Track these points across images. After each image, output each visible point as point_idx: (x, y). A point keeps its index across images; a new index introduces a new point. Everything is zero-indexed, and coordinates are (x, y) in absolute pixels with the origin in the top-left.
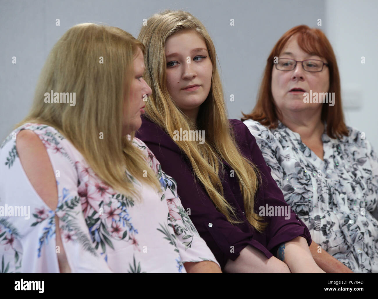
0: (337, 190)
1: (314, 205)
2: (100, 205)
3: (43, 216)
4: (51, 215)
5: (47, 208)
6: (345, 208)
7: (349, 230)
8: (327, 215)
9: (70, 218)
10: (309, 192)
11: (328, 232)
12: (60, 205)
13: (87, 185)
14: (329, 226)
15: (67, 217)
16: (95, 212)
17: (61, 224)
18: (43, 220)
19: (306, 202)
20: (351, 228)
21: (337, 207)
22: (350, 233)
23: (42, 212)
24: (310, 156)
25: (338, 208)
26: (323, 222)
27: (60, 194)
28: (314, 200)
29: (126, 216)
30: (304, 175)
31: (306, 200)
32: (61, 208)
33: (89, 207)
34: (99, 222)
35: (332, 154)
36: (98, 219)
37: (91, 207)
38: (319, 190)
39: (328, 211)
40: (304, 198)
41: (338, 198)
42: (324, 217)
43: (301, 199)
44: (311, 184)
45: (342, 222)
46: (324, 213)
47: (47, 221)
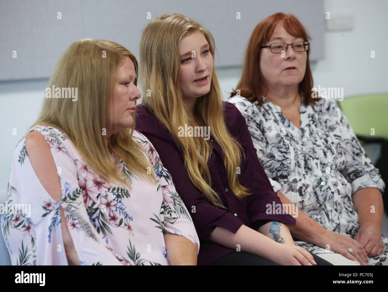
0: (311, 157)
1: (292, 170)
2: (98, 197)
3: (50, 208)
4: (57, 206)
5: (53, 201)
6: (318, 172)
7: (321, 190)
8: (302, 178)
9: (73, 209)
10: (288, 159)
11: (303, 193)
12: (63, 197)
13: (85, 180)
14: (304, 188)
15: (71, 208)
16: (94, 203)
17: (66, 213)
18: (51, 211)
19: (285, 168)
20: (323, 189)
21: (311, 170)
22: (322, 193)
23: (49, 205)
24: (289, 126)
25: (312, 172)
26: (299, 185)
27: (63, 188)
28: (292, 166)
29: (122, 206)
30: (284, 145)
31: (285, 166)
32: (65, 200)
33: (88, 199)
35: (307, 123)
37: (90, 198)
38: (296, 157)
39: (304, 175)
40: (284, 164)
41: (312, 163)
42: (300, 180)
43: (281, 165)
44: (290, 152)
45: (315, 184)
46: (300, 177)
47: (54, 212)
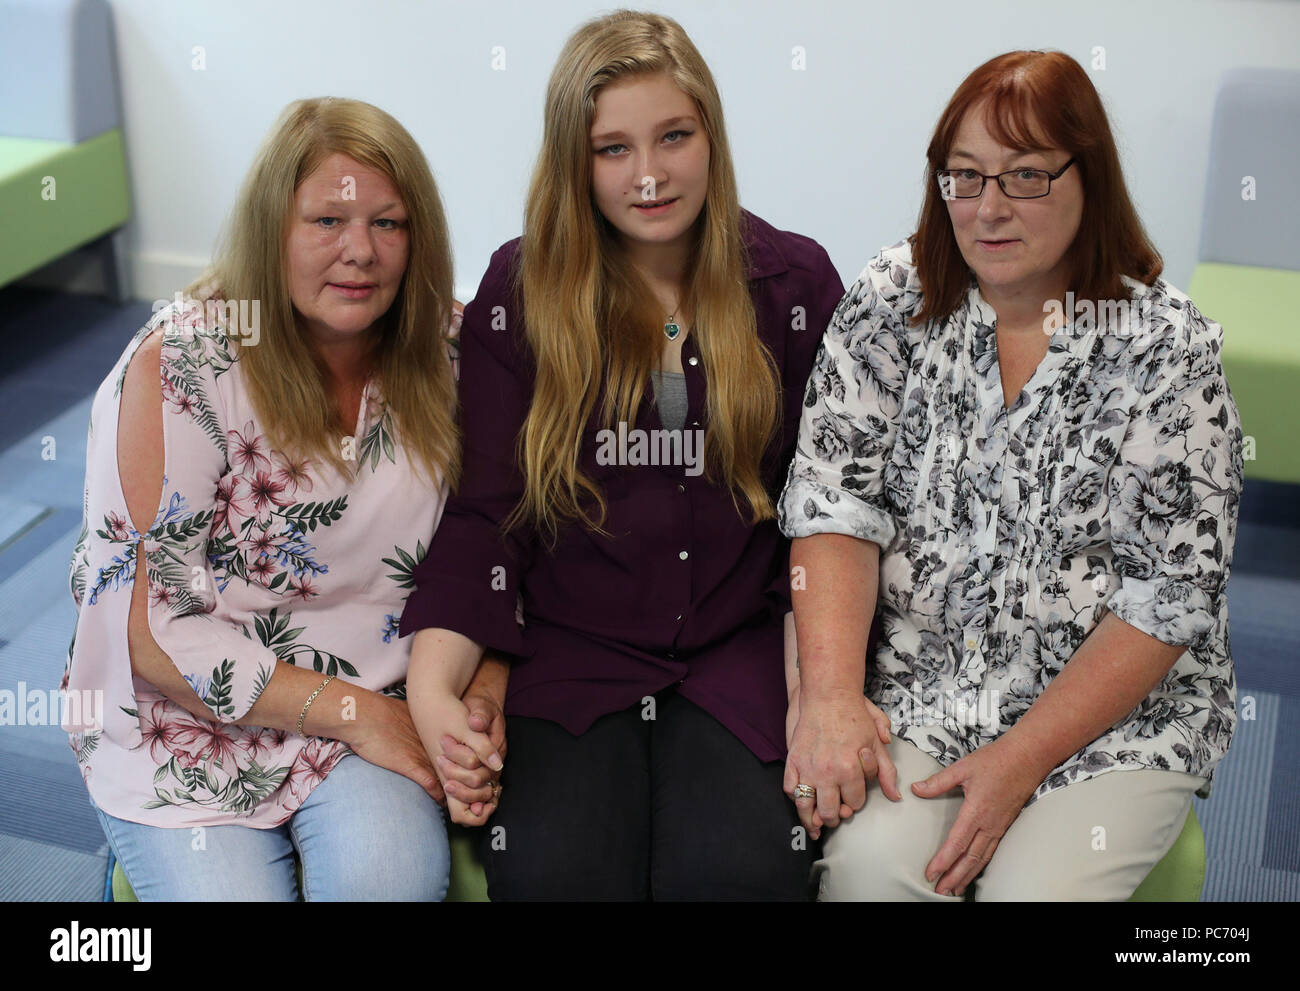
0: (978, 491)
1: (917, 502)
2: (244, 526)
3: (118, 533)
4: (134, 539)
5: (129, 523)
7: (964, 595)
8: (940, 535)
10: (913, 471)
11: (921, 578)
12: (155, 527)
13: (235, 482)
14: (932, 565)
16: (231, 536)
18: (118, 539)
19: (903, 490)
20: (970, 593)
21: (971, 527)
22: (963, 603)
23: (119, 526)
24: (985, 374)
25: (971, 532)
26: (926, 548)
27: (164, 505)
28: (920, 494)
30: (921, 424)
31: (903, 485)
32: (157, 533)
33: (224, 522)
34: (234, 553)
36: (234, 548)
37: (227, 523)
38: (935, 475)
39: (947, 530)
40: (902, 480)
41: (978, 509)
42: (932, 538)
43: (896, 479)
44: (923, 453)
45: (961, 569)
46: (936, 530)
